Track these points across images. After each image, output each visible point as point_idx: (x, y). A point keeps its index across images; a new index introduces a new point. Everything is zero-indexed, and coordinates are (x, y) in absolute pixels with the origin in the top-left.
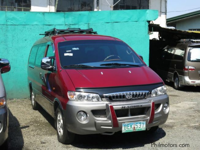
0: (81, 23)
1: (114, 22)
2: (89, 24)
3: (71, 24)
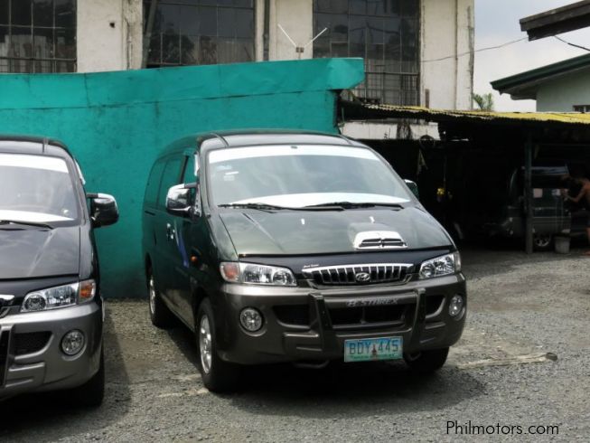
0: (136, 101)
1: (230, 97)
2: (157, 102)
3: (104, 106)
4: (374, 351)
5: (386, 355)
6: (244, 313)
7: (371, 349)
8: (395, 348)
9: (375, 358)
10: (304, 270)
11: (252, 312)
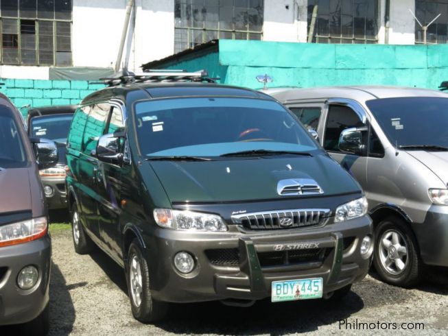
4: (298, 291)
5: (307, 295)
6: (177, 258)
7: (295, 290)
8: (316, 288)
9: (298, 298)
10: (232, 216)
11: (185, 256)
